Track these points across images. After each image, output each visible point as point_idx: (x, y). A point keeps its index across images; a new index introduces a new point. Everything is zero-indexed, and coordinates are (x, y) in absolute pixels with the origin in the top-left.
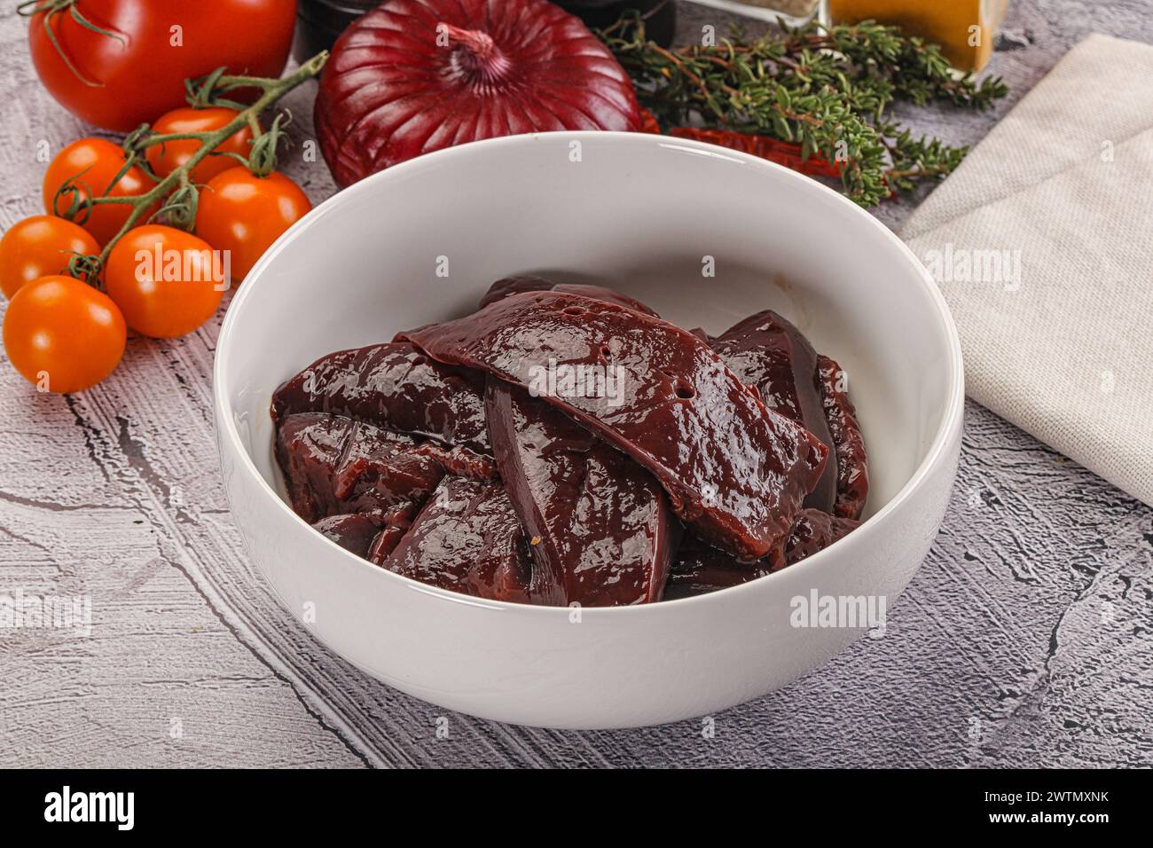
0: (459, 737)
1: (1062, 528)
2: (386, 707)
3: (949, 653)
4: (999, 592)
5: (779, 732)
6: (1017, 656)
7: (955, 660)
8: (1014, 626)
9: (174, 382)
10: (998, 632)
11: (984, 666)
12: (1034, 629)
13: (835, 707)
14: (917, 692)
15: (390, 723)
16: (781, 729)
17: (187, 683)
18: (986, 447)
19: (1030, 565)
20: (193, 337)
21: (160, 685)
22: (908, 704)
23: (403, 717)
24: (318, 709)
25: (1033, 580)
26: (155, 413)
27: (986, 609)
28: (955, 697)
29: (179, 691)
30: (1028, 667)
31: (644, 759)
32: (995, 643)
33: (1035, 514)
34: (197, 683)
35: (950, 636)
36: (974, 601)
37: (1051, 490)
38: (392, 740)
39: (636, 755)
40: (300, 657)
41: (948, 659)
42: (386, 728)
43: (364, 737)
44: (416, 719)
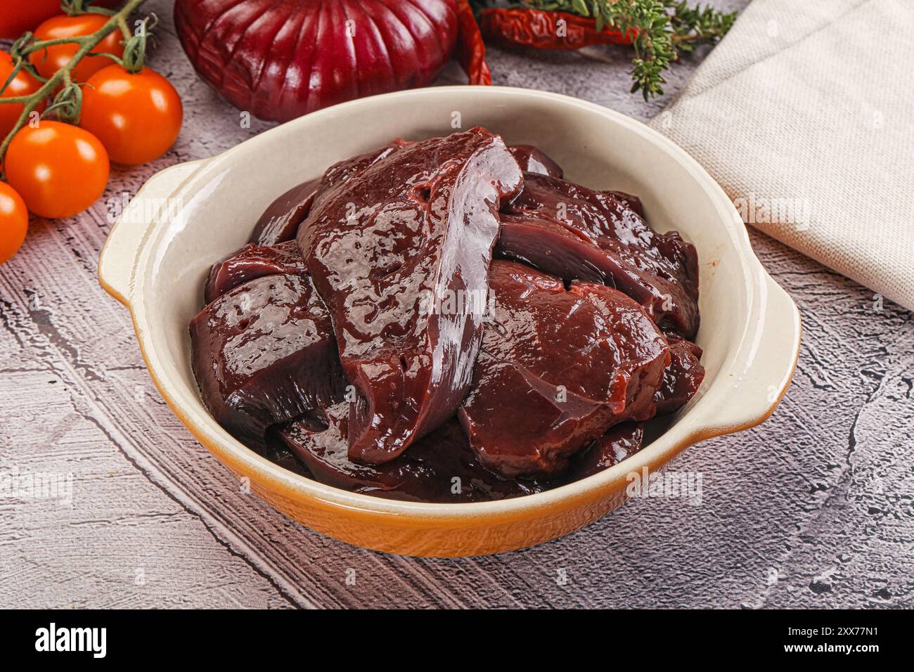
0: (350, 555)
1: (849, 340)
2: (284, 532)
3: (764, 455)
4: (802, 399)
5: (625, 533)
6: (822, 453)
7: (770, 460)
8: (817, 428)
9: (72, 256)
10: (804, 434)
11: (795, 464)
12: (835, 429)
13: (671, 508)
14: (740, 491)
15: (289, 546)
16: (627, 530)
17: (109, 522)
18: (778, 272)
19: (825, 373)
20: (84, 216)
21: (86, 525)
22: (734, 502)
23: (300, 540)
24: (225, 538)
25: (829, 386)
26: (57, 285)
27: (792, 414)
28: (773, 493)
29: (102, 529)
30: (832, 463)
31: (512, 564)
32: (802, 444)
33: (825, 329)
34: (118, 522)
35: (764, 440)
36: (781, 408)
37: (836, 307)
38: (292, 561)
40: (205, 493)
41: (764, 460)
42: (287, 551)
43: (268, 560)
44: (311, 541)
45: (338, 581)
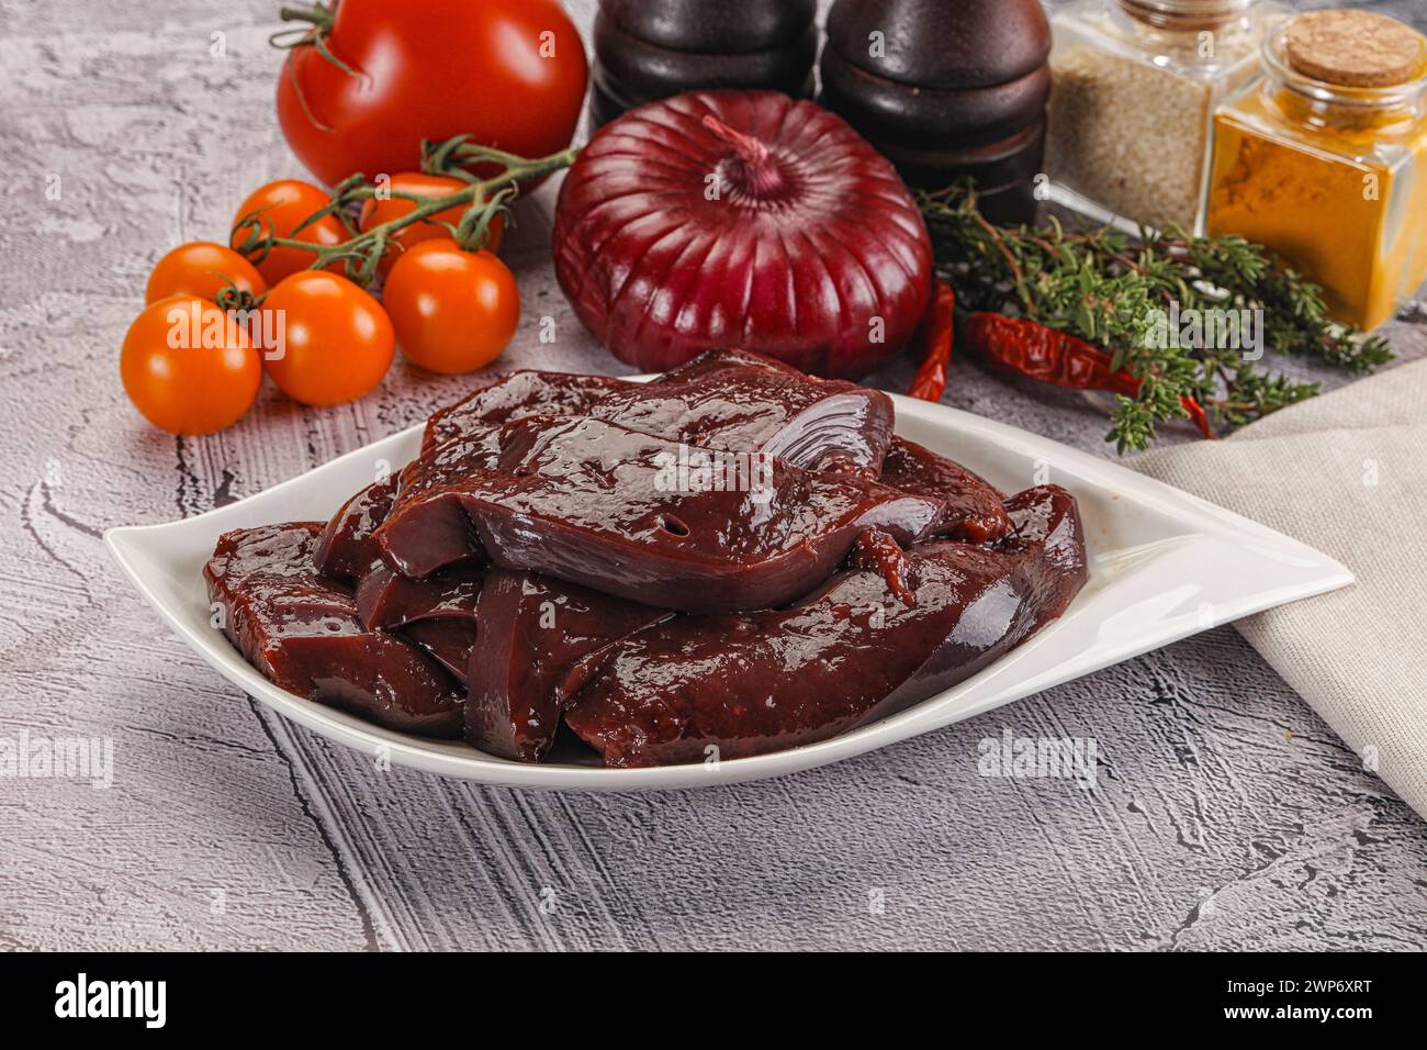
0: (453, 856)
1: (1257, 803)
2: (385, 808)
3: (1064, 898)
4: (1152, 851)
5: (825, 932)
6: (1144, 918)
7: (1068, 906)
8: (1153, 888)
9: (303, 451)
10: (1133, 890)
11: (1100, 921)
12: (1177, 896)
13: (903, 922)
14: (1006, 929)
15: (383, 826)
16: (828, 929)
17: (175, 738)
18: (1205, 703)
19: (1202, 831)
20: (345, 413)
21: (144, 733)
22: (991, 938)
23: (399, 823)
24: (308, 794)
25: (1198, 847)
26: (267, 475)
27: (1128, 864)
28: (1050, 943)
29: (163, 743)
30: (1151, 933)
32: (1122, 900)
33: (1232, 783)
34: (186, 741)
35: (1073, 882)
36: (1118, 853)
37: (1262, 763)
38: (377, 842)
39: (647, 918)
40: (313, 741)
41: (1060, 904)
42: (375, 829)
43: (346, 832)
44: (413, 828)
45: (421, 880)
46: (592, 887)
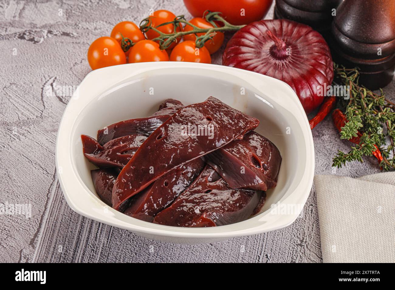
17: (31, 162)
24: (51, 190)
29: (27, 163)
31: (110, 260)
34: (34, 164)
38: (58, 210)
39: (109, 258)
43: (53, 205)
46: (102, 244)
